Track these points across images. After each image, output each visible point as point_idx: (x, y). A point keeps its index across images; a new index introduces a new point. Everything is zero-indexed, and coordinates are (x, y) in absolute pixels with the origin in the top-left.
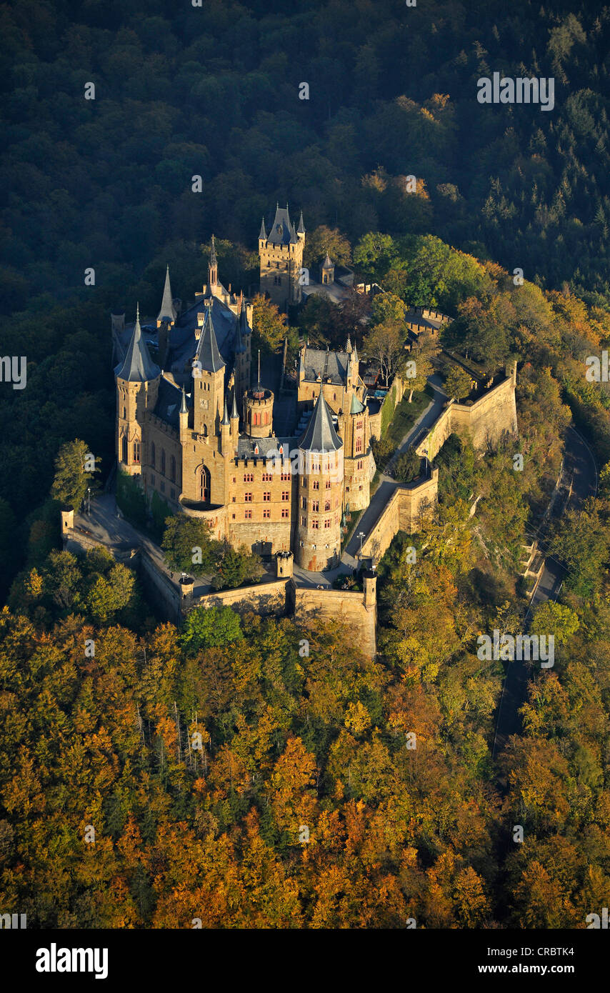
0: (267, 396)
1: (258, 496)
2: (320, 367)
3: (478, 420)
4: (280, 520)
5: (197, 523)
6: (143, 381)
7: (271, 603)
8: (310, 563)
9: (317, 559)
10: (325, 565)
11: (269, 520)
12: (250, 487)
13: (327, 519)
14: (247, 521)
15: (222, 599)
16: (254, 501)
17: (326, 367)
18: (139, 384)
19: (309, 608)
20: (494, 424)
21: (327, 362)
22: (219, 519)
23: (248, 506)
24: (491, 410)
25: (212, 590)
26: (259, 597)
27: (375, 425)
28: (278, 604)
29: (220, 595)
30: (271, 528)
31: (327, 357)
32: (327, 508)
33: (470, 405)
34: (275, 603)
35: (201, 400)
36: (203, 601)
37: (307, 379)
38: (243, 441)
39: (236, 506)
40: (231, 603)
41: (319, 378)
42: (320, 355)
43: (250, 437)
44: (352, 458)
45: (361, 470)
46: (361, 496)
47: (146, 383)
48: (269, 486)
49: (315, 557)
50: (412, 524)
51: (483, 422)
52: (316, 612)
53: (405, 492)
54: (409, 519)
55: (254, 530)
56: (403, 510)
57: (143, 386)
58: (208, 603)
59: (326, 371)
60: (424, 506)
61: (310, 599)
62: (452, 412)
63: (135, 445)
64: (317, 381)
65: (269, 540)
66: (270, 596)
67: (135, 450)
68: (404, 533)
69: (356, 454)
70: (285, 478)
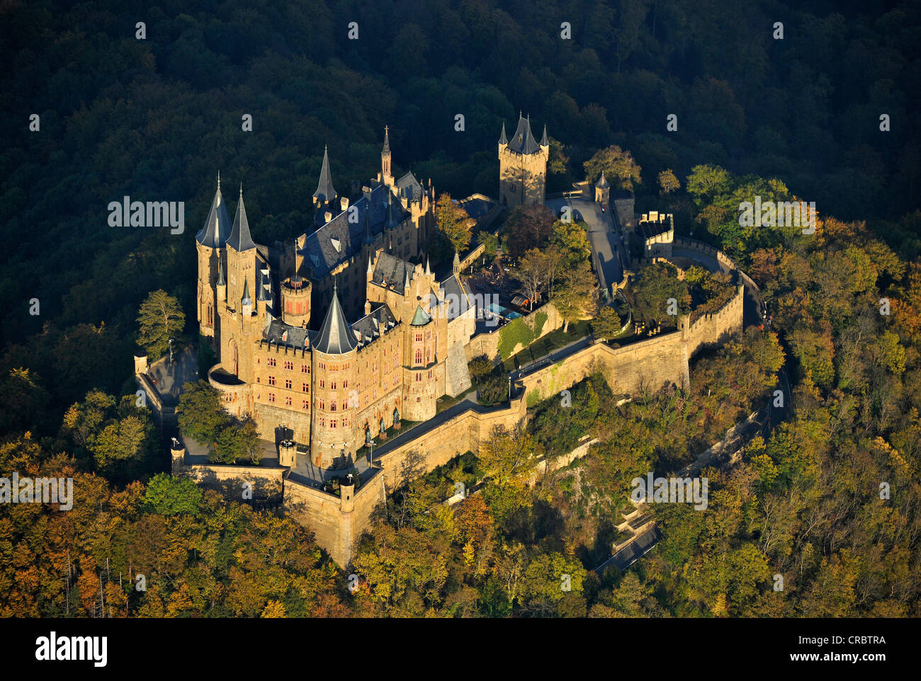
0: (305, 285)
1: (281, 381)
2: (389, 271)
3: (626, 365)
4: (301, 411)
5: (216, 393)
6: (214, 247)
7: (266, 486)
8: (317, 458)
9: (323, 456)
10: (330, 464)
11: (291, 408)
12: (273, 372)
13: (333, 419)
14: (270, 404)
15: (216, 472)
16: (276, 385)
17: (394, 273)
18: (211, 249)
19: (296, 501)
20: (653, 373)
21: (395, 269)
22: (238, 395)
23: (271, 389)
24: (648, 358)
25: (205, 461)
26: (255, 479)
27: (487, 344)
28: (275, 490)
29: (213, 468)
30: (292, 416)
31: (397, 264)
32: (333, 408)
33: (614, 348)
34: (272, 488)
35: (232, 276)
36: (195, 469)
37: (376, 280)
38: (275, 325)
39: (260, 386)
40: (225, 479)
41: (384, 282)
42: (391, 261)
43: (283, 323)
44: (409, 368)
45: (419, 382)
46: (419, 407)
47: (218, 250)
48: (291, 375)
49: (320, 454)
50: (480, 447)
51: (635, 368)
52: (301, 507)
53: (475, 414)
54: (478, 442)
55: (276, 414)
56: (473, 433)
57: (214, 252)
58: (201, 473)
59: (393, 277)
60: (499, 432)
61: (296, 492)
62: (598, 350)
63: (209, 308)
64: (382, 285)
65: (291, 427)
66: (267, 480)
67: (209, 313)
68: (473, 455)
69: (414, 365)
70: (306, 370)
